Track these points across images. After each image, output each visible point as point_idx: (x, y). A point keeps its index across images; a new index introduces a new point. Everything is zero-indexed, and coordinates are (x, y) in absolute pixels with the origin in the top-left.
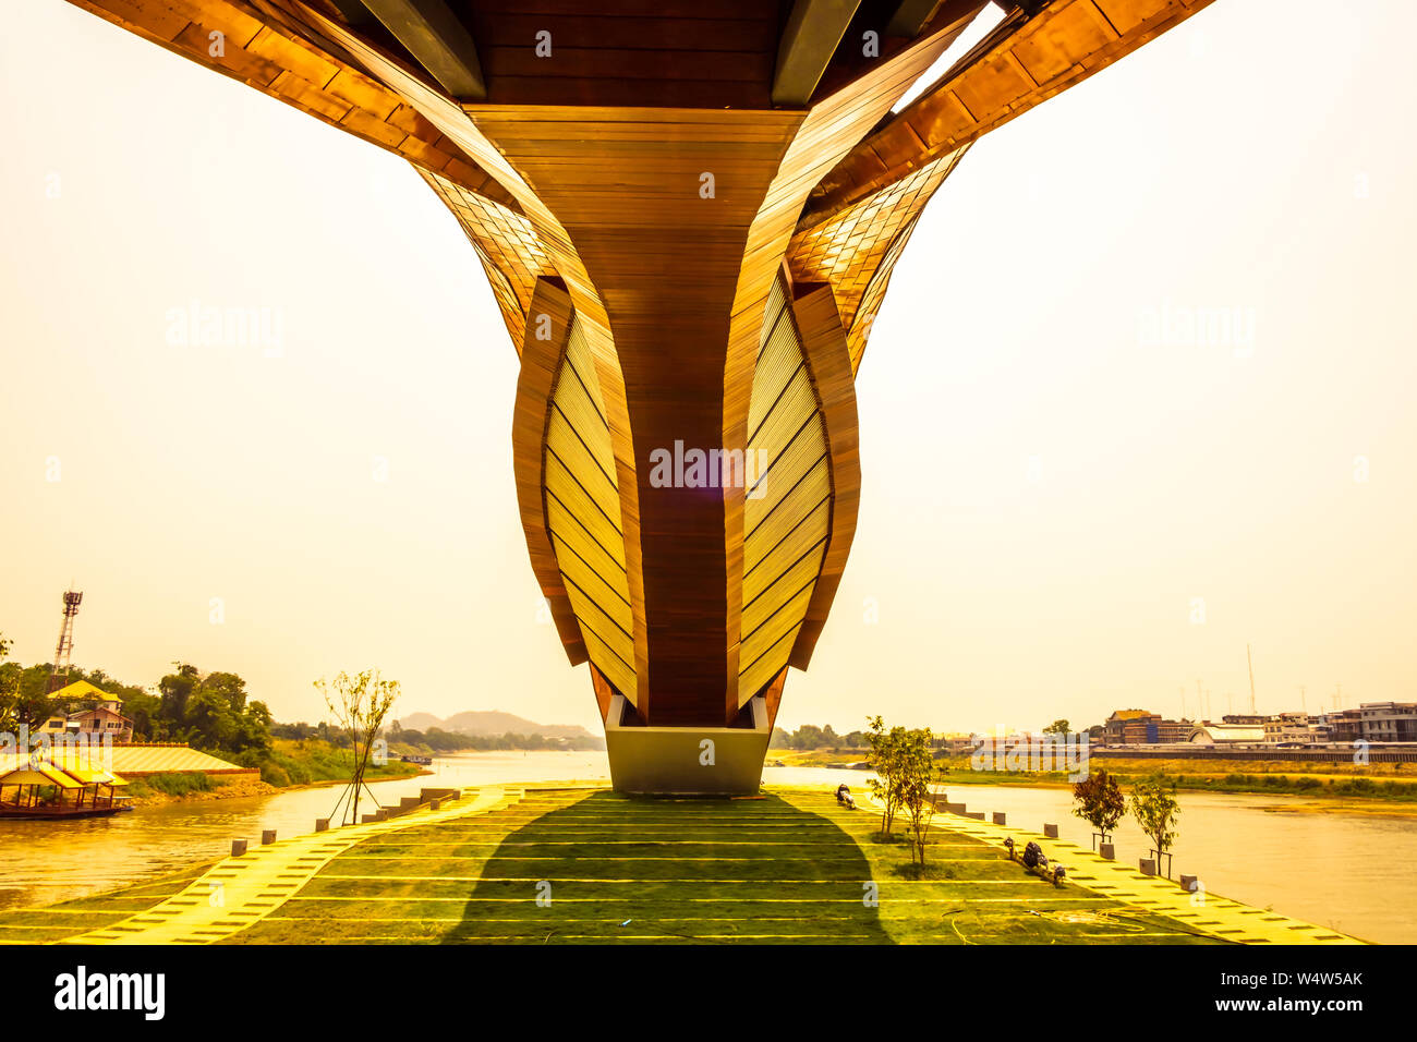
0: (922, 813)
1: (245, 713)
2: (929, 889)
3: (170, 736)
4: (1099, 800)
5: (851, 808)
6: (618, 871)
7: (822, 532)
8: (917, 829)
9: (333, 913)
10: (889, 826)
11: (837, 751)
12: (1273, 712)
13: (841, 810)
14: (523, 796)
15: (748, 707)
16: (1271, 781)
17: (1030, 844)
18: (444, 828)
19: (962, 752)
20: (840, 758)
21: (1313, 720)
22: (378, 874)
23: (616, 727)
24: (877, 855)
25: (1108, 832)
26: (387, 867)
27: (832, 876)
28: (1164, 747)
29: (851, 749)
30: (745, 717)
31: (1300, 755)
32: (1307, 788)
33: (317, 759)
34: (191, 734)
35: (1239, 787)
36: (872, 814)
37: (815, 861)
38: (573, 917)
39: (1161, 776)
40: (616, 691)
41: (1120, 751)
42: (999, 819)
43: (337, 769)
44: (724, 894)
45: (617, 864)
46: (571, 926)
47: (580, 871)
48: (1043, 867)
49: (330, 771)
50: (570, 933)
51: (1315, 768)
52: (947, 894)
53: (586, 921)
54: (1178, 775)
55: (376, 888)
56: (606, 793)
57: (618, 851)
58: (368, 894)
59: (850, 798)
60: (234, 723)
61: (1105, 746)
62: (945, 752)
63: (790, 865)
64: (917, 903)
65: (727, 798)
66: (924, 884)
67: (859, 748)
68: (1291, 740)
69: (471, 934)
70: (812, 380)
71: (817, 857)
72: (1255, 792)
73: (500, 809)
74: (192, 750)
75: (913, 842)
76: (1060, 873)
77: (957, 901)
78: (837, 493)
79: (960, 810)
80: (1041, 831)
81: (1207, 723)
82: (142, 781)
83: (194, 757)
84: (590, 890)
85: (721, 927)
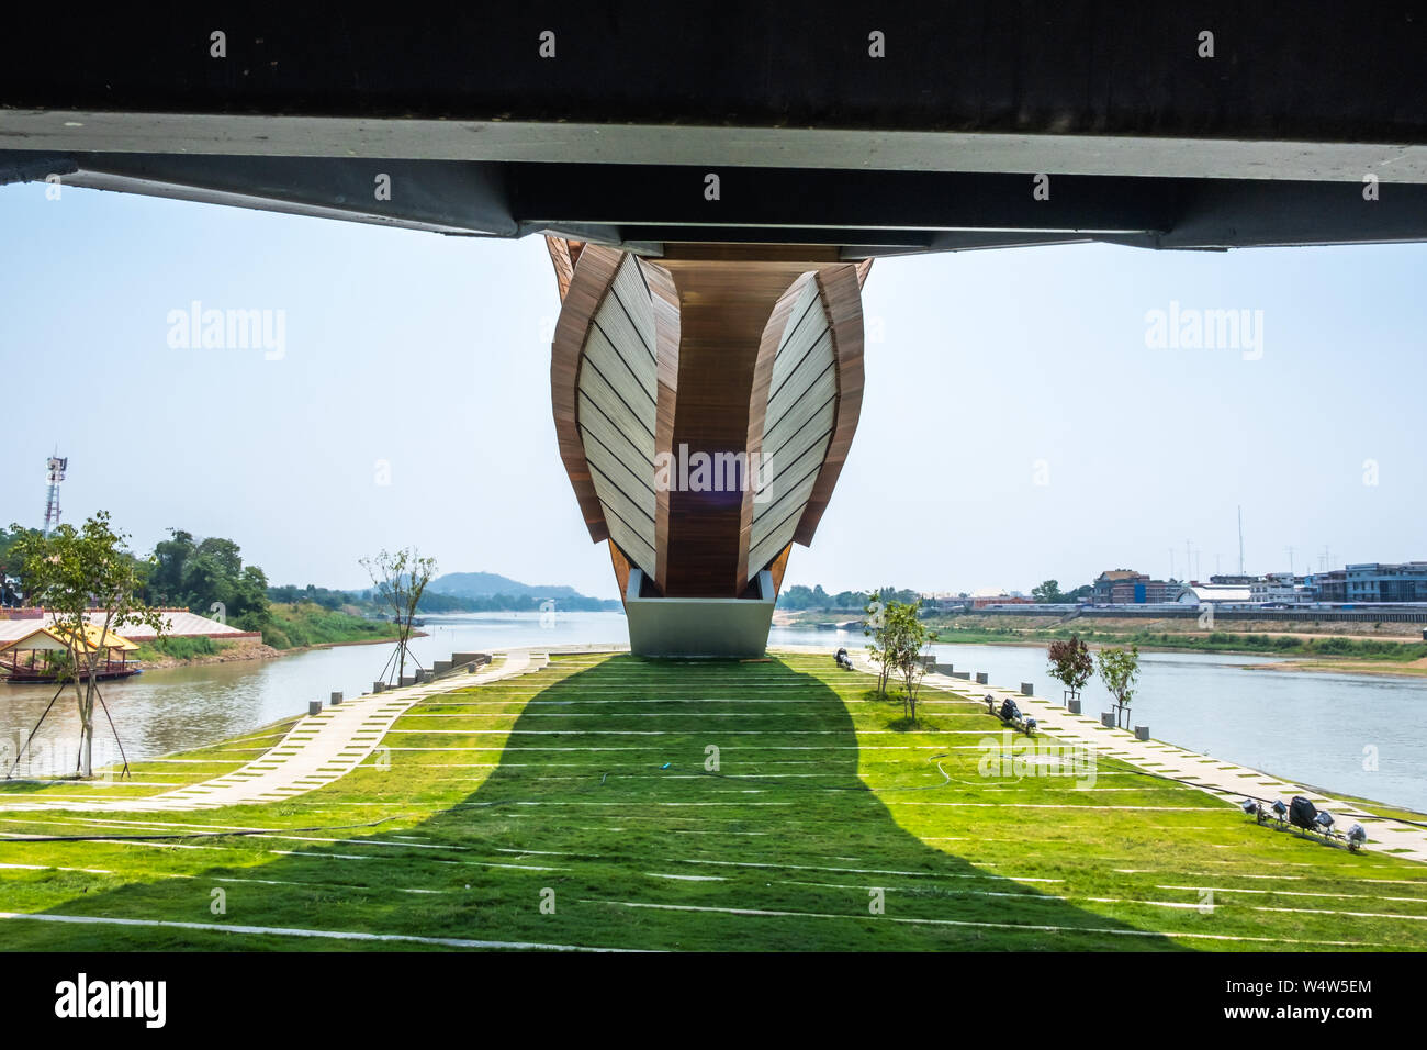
0: (914, 674)
1: (241, 577)
2: (918, 738)
3: (169, 601)
4: (1070, 663)
5: (849, 670)
6: (651, 725)
7: (828, 425)
8: (910, 687)
9: (417, 760)
10: (884, 685)
11: (827, 611)
12: (1260, 572)
13: (840, 671)
14: (548, 660)
15: (756, 579)
16: (1252, 640)
17: (1007, 701)
18: (488, 689)
19: (952, 612)
20: (831, 617)
21: (1299, 580)
22: (443, 728)
23: (637, 599)
24: (874, 710)
25: (1078, 690)
26: (449, 722)
27: (835, 728)
28: (1150, 607)
29: (841, 609)
30: (753, 589)
31: (1283, 614)
32: (1287, 646)
33: (313, 622)
34: (189, 598)
35: (1221, 645)
36: (868, 675)
37: (820, 715)
38: (620, 762)
39: (1146, 635)
40: (633, 565)
41: (1108, 610)
42: (982, 679)
43: (334, 632)
44: (745, 743)
45: (648, 719)
46: (620, 769)
47: (617, 725)
48: (1018, 720)
49: (327, 634)
50: (622, 774)
51: (1297, 627)
52: (935, 743)
53: (632, 766)
54: (1162, 634)
55: (445, 740)
56: (625, 656)
57: (648, 708)
58: (439, 745)
59: (849, 660)
60: (231, 588)
61: (1093, 606)
62: (934, 612)
63: (799, 719)
64: (909, 750)
65: (736, 660)
66: (915, 734)
67: (850, 608)
68: (1276, 600)
69: (539, 775)
70: (826, 306)
71: (821, 712)
72: (1237, 651)
73: (533, 671)
74: (193, 615)
75: (906, 699)
76: (1032, 724)
77: (943, 748)
78: (843, 393)
79: (947, 670)
80: (1019, 689)
81: (1194, 584)
82: (147, 645)
83: (195, 621)
84: (629, 740)
85: (745, 769)
